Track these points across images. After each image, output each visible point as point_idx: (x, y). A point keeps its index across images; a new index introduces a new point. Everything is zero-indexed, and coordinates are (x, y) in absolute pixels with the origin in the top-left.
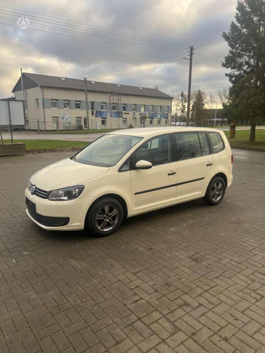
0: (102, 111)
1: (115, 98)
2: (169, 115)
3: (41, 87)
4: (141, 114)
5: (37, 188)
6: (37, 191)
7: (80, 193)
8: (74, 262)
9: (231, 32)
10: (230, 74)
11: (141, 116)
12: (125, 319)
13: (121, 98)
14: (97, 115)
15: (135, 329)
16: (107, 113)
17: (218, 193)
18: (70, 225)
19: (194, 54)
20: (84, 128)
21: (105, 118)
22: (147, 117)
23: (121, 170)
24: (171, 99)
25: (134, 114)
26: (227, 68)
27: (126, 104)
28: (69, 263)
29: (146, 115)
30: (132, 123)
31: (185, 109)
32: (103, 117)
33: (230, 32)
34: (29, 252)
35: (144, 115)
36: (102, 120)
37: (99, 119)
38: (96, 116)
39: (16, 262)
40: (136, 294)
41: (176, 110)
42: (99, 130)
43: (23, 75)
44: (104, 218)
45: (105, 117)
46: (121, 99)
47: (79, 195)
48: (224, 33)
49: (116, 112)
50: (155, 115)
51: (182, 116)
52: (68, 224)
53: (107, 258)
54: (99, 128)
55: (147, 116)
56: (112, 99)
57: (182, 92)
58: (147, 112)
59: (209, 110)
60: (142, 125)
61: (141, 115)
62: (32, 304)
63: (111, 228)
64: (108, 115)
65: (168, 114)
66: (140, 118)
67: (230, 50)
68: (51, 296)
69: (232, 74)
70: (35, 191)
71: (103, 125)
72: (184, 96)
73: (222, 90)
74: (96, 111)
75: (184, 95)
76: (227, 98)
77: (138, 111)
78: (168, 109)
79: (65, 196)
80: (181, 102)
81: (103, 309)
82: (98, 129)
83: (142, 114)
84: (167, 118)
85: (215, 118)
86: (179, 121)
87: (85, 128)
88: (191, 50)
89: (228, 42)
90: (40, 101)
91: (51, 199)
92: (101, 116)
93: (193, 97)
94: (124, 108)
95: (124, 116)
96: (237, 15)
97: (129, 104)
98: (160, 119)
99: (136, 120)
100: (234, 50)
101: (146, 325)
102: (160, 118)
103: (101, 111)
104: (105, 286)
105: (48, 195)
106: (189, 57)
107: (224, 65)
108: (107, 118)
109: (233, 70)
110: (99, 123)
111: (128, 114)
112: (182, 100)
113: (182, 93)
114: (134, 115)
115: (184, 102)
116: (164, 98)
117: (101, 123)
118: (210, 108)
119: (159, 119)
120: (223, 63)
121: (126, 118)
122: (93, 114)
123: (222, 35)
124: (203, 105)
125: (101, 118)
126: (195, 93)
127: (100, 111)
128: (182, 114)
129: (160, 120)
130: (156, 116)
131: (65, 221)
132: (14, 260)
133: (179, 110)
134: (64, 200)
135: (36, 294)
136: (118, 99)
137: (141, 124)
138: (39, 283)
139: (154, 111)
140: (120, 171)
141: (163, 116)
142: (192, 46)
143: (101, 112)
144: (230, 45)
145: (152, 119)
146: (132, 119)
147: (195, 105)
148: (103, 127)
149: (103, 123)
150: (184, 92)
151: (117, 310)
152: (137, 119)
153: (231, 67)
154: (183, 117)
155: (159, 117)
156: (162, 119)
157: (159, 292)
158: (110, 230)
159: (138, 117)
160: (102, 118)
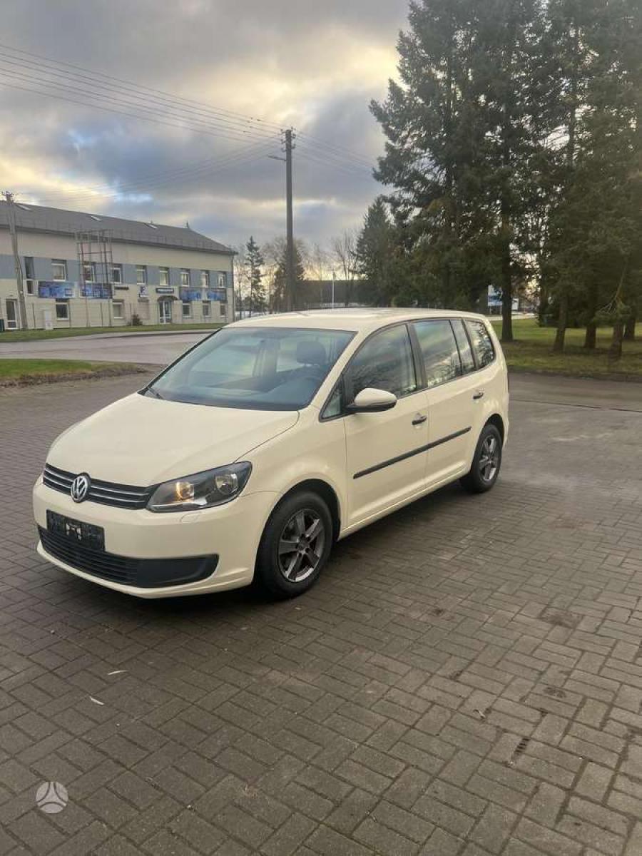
0: (57, 283)
1: (95, 248)
2: (229, 292)
4: (159, 290)
5: (93, 481)
6: (96, 491)
7: (242, 483)
8: (275, 676)
9: (392, 102)
10: (393, 198)
11: (159, 295)
12: (537, 799)
13: (111, 249)
14: (43, 294)
15: (584, 820)
16: (68, 288)
17: (490, 462)
18: (217, 576)
19: (294, 148)
20: (6, 327)
21: (66, 300)
22: (174, 298)
23: (325, 416)
24: (230, 254)
25: (142, 289)
26: (386, 183)
27: (120, 265)
28: (264, 679)
29: (171, 292)
30: (137, 313)
31: (260, 281)
32: (58, 297)
33: (388, 101)
34: (121, 666)
35: (168, 292)
36: (57, 305)
37: (50, 304)
38: (41, 295)
39: (106, 704)
40: (505, 731)
41: (240, 282)
42: (49, 331)
44: (297, 545)
45: (64, 297)
46: (111, 252)
47: (241, 487)
48: (373, 102)
49: (93, 284)
50: (195, 293)
51: (254, 296)
52: (213, 575)
53: (352, 650)
54: (49, 325)
55: (176, 295)
56: (86, 250)
57: (251, 239)
58: (175, 285)
59: (315, 282)
60: (164, 318)
61: (160, 292)
62: (256, 815)
63: (311, 570)
64: (75, 293)
65: (225, 291)
66: (158, 300)
67: (387, 145)
68: (293, 780)
69: (397, 196)
70: (90, 489)
71: (62, 317)
72: (256, 249)
73: (342, 237)
74: (40, 283)
75: (255, 246)
76: (354, 255)
77: (152, 284)
78: (225, 279)
79: (197, 496)
80: (250, 263)
81: (461, 785)
82: (47, 328)
83: (162, 290)
84: (225, 301)
85: (331, 302)
86: (248, 307)
87: (10, 326)
88: (287, 137)
89: (383, 126)
91: (155, 510)
92: (55, 294)
93: (278, 251)
94: (116, 276)
95: (118, 295)
96: (401, 65)
97: (126, 265)
98: (208, 302)
99: (148, 305)
100: (397, 145)
101: (597, 803)
102: (207, 299)
103: (53, 283)
104: (411, 724)
105: (147, 499)
106: (284, 155)
107: (378, 177)
108: (71, 300)
109: (399, 189)
110: (51, 313)
111: (127, 289)
112: (250, 258)
113: (249, 241)
114: (142, 291)
115: (255, 264)
116: (212, 253)
117: (56, 315)
118: (317, 279)
119: (204, 302)
120: (375, 171)
121: (122, 301)
122: (30, 291)
123: (371, 108)
124: (301, 271)
125: (54, 300)
126: (281, 242)
127: (51, 281)
128: (254, 291)
129: (206, 304)
130: (199, 296)
131: (206, 565)
132: (94, 697)
133: (246, 282)
134: (196, 507)
135: (245, 784)
136: (103, 250)
137: (162, 315)
138: (227, 752)
139: (193, 283)
140: (322, 418)
141: (215, 297)
142: (290, 129)
143: (54, 285)
144: (388, 132)
145: (187, 302)
146: (137, 302)
147: (283, 271)
148: (63, 323)
149: (62, 312)
150: (254, 240)
151: (496, 781)
152: (150, 302)
153: (394, 182)
154: (256, 300)
155: (204, 297)
156: (212, 303)
157: (553, 714)
158: (306, 578)
159: (153, 297)
160: (57, 300)
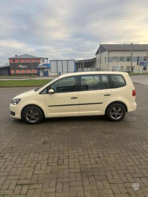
3: (108, 51)
43: (101, 45)
54: (141, 72)
74: (140, 62)
87: (132, 72)
90: (107, 59)
110: (142, 69)
122: (138, 64)
125: (143, 66)
127: (143, 62)
131: (14, 113)
140: (40, 93)
